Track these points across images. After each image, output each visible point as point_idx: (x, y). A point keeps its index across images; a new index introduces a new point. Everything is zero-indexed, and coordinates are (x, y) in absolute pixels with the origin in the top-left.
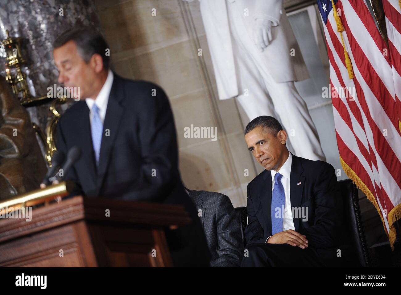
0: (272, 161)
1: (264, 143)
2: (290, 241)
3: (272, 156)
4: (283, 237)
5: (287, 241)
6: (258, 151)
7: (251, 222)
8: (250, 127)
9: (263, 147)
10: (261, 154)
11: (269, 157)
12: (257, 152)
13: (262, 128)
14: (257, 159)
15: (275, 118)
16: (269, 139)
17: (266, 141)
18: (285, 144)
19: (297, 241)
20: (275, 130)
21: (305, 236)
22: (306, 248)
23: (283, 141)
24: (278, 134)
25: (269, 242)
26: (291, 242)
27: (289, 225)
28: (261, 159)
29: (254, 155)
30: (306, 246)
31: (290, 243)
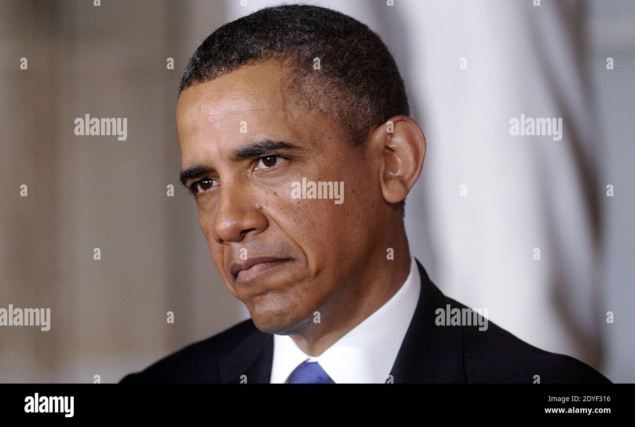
0: (301, 280)
1: (280, 162)
3: (307, 251)
6: (234, 200)
8: (226, 48)
9: (273, 185)
10: (247, 223)
11: (292, 255)
12: (226, 203)
13: (295, 71)
14: (216, 246)
15: (385, 40)
16: (317, 145)
17: (296, 153)
18: (399, 207)
20: (366, 107)
23: (397, 186)
24: (378, 136)
28: (242, 253)
29: (206, 220)
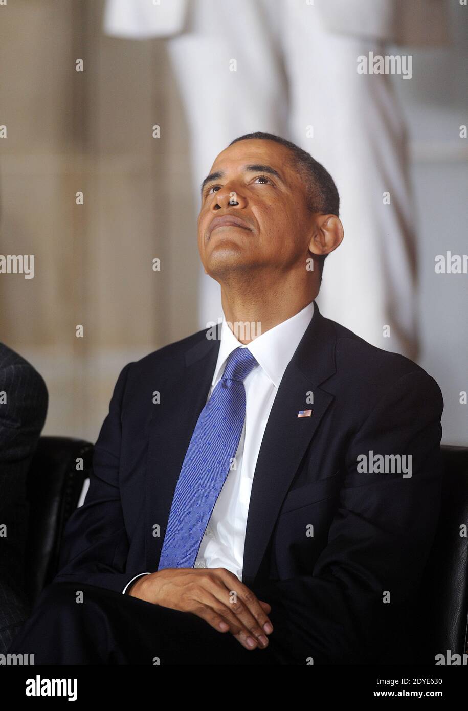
2: (212, 609)
4: (189, 589)
5: (200, 606)
7: (92, 503)
19: (234, 615)
21: (266, 606)
22: (257, 650)
25: (134, 594)
26: (215, 615)
27: (225, 551)
30: (259, 643)
31: (208, 617)
